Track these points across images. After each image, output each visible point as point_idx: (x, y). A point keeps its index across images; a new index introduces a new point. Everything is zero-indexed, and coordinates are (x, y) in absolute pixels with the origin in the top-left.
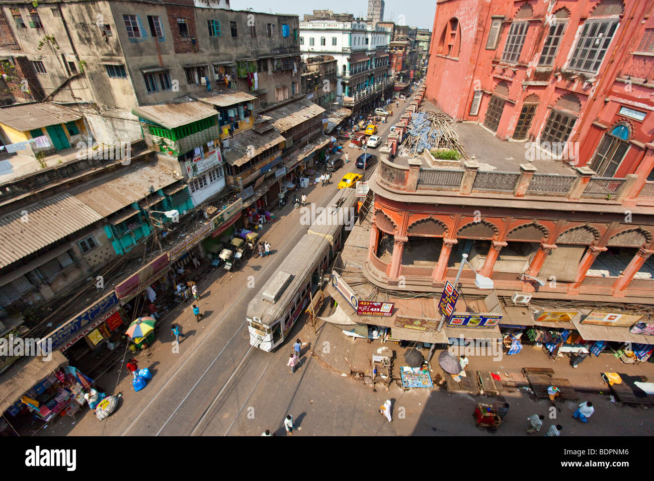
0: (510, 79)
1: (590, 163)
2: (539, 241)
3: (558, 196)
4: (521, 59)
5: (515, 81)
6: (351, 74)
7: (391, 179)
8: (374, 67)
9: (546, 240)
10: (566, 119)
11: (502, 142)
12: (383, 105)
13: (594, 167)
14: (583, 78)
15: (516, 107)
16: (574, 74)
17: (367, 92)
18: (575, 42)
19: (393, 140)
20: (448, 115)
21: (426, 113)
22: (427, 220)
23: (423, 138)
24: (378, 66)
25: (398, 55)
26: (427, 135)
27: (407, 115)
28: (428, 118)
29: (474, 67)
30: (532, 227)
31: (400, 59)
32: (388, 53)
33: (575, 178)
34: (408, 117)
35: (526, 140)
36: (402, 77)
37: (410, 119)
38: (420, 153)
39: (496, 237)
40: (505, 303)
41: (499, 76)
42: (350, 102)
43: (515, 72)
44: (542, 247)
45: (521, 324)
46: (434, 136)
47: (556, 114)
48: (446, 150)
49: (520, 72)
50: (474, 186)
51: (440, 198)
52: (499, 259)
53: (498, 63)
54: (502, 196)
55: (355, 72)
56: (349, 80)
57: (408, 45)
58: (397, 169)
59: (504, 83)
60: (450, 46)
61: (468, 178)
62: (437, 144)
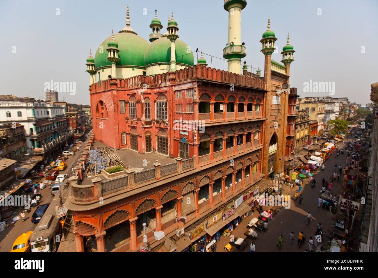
0: (136, 126)
1: (179, 155)
2: (176, 197)
3: (174, 173)
4: (138, 116)
5: (138, 126)
6: (38, 133)
7: (82, 196)
8: (56, 127)
9: (178, 196)
10: (164, 139)
11: (142, 155)
12: (67, 149)
13: (181, 156)
14: (164, 122)
15: (143, 137)
16: (160, 121)
17: (54, 143)
18: (156, 109)
19: (78, 170)
20: (111, 147)
21: (97, 149)
22: (115, 213)
23: (99, 163)
24: (59, 126)
25: (72, 119)
26: (101, 161)
27: (85, 152)
28: (99, 151)
29: (117, 122)
30: (170, 192)
31: (74, 121)
32: (65, 118)
33: (177, 163)
34: (86, 153)
35: (152, 151)
36: (78, 131)
37: (88, 155)
38: (99, 173)
39: (156, 205)
40: (174, 239)
41: (131, 125)
42: (41, 151)
43: (137, 123)
44: (178, 200)
45: (186, 247)
46: (106, 161)
47: (160, 138)
48: (115, 167)
49: (139, 122)
50: (135, 182)
51: (119, 196)
52: (162, 216)
53: (128, 119)
54: (151, 182)
55: (42, 131)
56: (37, 137)
57: (78, 114)
58: (85, 188)
59: (133, 128)
60: (102, 113)
61: (131, 179)
62: (109, 165)
